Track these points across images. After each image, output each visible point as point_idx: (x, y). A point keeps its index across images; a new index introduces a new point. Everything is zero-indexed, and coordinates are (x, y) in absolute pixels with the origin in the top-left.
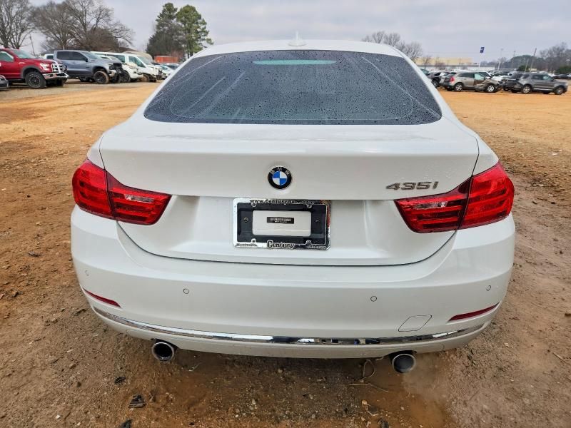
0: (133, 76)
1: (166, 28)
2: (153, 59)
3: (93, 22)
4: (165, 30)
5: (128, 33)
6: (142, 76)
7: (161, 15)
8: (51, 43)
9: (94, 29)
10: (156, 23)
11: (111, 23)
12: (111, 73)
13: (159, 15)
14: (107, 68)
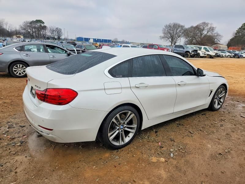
0: (201, 55)
1: (240, 34)
2: (228, 48)
3: (206, 33)
4: (240, 35)
5: (219, 37)
6: (206, 55)
7: (240, 28)
8: (187, 41)
9: (205, 36)
10: (236, 32)
11: (213, 33)
12: (191, 53)
13: (239, 28)
14: (191, 52)
